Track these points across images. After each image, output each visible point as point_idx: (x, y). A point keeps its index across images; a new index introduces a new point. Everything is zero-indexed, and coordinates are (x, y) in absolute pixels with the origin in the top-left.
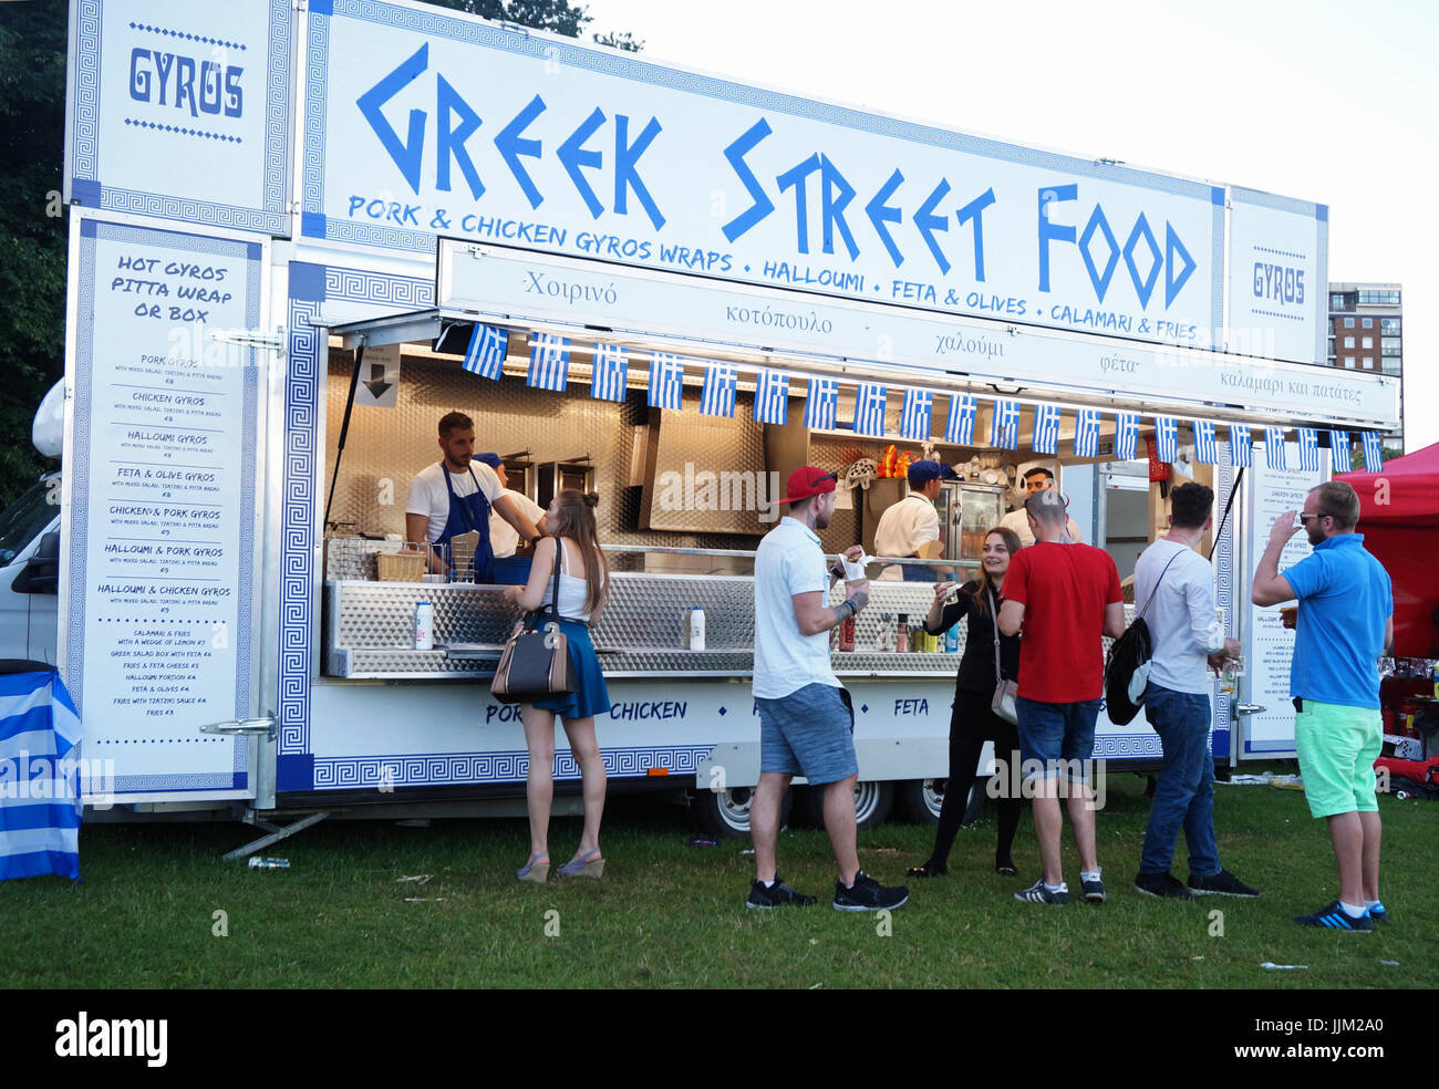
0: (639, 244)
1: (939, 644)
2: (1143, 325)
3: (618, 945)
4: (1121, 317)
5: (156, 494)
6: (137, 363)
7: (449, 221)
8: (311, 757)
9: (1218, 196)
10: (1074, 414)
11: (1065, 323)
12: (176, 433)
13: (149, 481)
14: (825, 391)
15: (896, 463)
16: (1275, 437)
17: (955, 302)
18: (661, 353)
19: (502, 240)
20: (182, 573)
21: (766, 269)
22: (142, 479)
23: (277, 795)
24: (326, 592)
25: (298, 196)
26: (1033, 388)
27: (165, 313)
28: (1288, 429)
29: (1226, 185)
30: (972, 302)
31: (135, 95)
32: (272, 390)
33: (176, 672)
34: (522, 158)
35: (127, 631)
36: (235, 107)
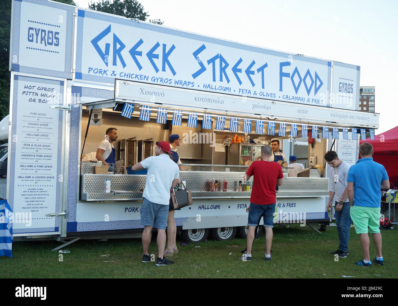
0: (169, 80)
1: (250, 189)
2: (308, 100)
3: (164, 273)
4: (302, 98)
5: (34, 151)
6: (29, 115)
7: (116, 74)
8: (76, 222)
9: (329, 64)
10: (290, 125)
11: (286, 100)
12: (40, 134)
13: (33, 147)
14: (221, 120)
15: (237, 139)
16: (345, 131)
17: (256, 94)
18: (176, 110)
19: (131, 79)
20: (41, 172)
21: (204, 86)
22: (30, 147)
23: (67, 233)
24: (81, 177)
25: (74, 68)
26: (279, 118)
27: (37, 101)
28: (349, 129)
29: (332, 61)
30: (261, 94)
31: (29, 40)
32: (66, 122)
33: (40, 200)
34: (137, 56)
35: (26, 189)
36: (57, 43)
